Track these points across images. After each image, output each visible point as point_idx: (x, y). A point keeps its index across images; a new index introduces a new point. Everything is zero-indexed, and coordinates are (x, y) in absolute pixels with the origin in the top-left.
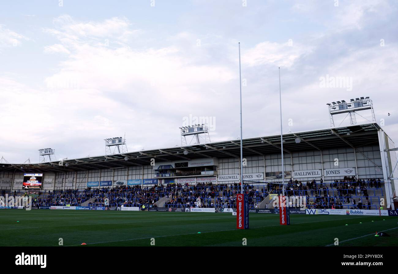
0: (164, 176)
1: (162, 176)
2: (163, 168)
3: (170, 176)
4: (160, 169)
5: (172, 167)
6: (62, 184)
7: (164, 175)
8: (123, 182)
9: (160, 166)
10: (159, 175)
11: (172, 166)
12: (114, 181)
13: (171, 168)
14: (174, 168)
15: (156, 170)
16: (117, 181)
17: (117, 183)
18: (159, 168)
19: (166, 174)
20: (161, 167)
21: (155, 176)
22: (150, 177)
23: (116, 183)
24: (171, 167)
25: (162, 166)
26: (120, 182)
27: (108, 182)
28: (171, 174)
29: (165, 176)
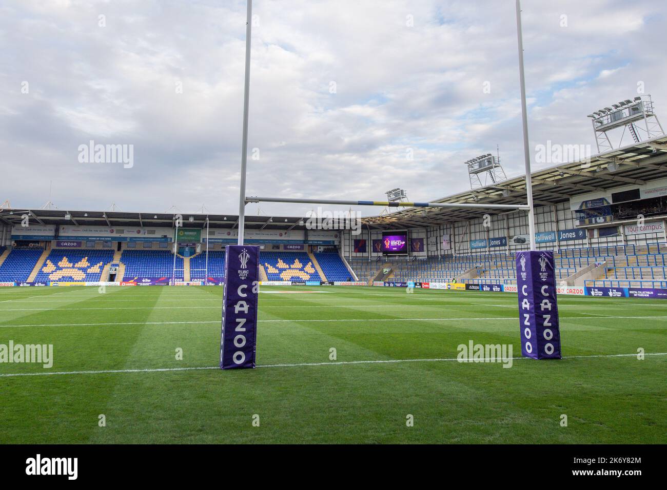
0: (594, 222)
1: (591, 222)
2: (589, 205)
3: (605, 221)
4: (584, 208)
5: (608, 203)
6: (437, 245)
7: (593, 219)
8: (525, 239)
9: (584, 202)
10: (584, 221)
11: (606, 200)
12: (510, 237)
13: (605, 204)
14: (611, 203)
15: (577, 211)
16: (515, 237)
17: (515, 240)
18: (581, 206)
19: (598, 218)
20: (584, 204)
21: (577, 223)
22: (570, 227)
23: (513, 240)
24: (605, 202)
25: (586, 202)
26: (519, 238)
27: (501, 239)
28: (608, 218)
29: (596, 222)
